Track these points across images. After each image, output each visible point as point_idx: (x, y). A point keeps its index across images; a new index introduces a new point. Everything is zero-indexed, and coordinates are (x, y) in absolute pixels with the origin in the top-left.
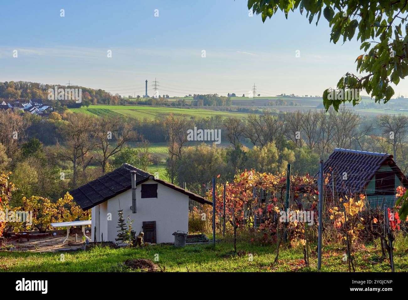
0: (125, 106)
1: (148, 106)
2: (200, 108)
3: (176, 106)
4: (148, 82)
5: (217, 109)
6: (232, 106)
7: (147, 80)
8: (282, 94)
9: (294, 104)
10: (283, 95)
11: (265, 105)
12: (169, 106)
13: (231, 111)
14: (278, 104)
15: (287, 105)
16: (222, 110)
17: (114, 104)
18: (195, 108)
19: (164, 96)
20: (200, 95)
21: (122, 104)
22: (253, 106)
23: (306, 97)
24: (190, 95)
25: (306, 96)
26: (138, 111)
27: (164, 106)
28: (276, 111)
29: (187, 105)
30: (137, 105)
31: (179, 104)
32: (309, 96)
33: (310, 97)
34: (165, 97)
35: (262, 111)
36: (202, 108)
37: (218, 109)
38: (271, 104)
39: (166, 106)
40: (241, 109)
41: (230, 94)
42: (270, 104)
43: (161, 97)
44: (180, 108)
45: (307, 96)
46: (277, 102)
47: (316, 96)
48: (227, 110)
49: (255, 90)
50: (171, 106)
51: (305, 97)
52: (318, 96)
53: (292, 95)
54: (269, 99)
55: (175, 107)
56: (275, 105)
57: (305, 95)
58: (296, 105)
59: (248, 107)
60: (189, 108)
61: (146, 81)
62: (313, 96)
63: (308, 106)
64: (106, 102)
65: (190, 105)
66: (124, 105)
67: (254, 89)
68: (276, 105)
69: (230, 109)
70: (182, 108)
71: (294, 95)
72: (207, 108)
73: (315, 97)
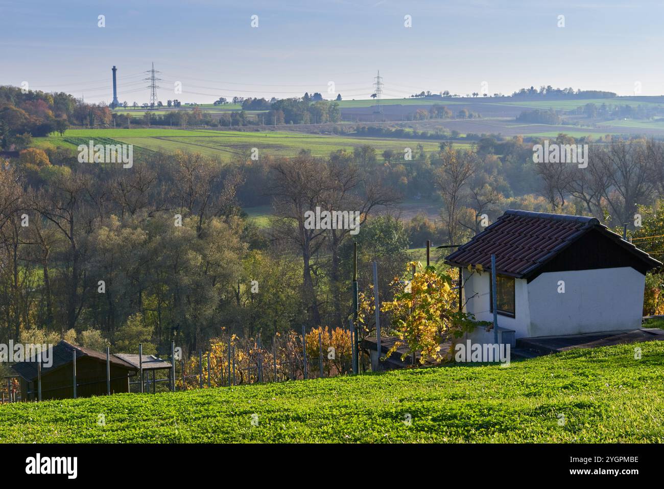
0: (128, 128)
1: (173, 127)
2: (279, 129)
3: (232, 127)
4: (117, 72)
5: (315, 131)
6: (342, 122)
7: (114, 67)
8: (423, 93)
9: (467, 114)
10: (426, 94)
11: (409, 119)
12: (214, 126)
13: (343, 134)
14: (434, 115)
15: (453, 117)
16: (324, 132)
17: (102, 125)
18: (269, 129)
19: (169, 102)
20: (259, 100)
21: (118, 125)
22: (385, 121)
23: (475, 97)
24: (223, 99)
25: (474, 94)
26: (172, 139)
27: (206, 126)
28: (444, 132)
29: (250, 123)
30: (149, 126)
31: (236, 123)
32: (481, 96)
33: (483, 96)
34: (173, 104)
35: (412, 132)
36: (284, 128)
37: (318, 131)
38: (421, 116)
39: (209, 127)
40: (364, 128)
41: (309, 95)
42: (418, 116)
43: (164, 104)
44: (240, 130)
45: (477, 95)
46: (431, 112)
47: (495, 95)
48: (336, 132)
49: (380, 86)
50: (219, 126)
51: (472, 96)
52: (500, 94)
53: (444, 94)
54: (403, 104)
55: (230, 129)
56: (429, 117)
57: (473, 92)
58: (471, 116)
59: (376, 124)
60: (257, 131)
61: (114, 70)
62: (488, 96)
63: (495, 118)
64: (85, 122)
65: (257, 124)
66: (125, 128)
67: (378, 83)
68: (431, 117)
69: (342, 130)
70: (244, 131)
71: (448, 93)
72: (295, 130)
73: (493, 96)
